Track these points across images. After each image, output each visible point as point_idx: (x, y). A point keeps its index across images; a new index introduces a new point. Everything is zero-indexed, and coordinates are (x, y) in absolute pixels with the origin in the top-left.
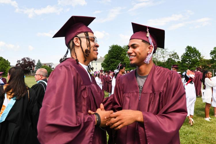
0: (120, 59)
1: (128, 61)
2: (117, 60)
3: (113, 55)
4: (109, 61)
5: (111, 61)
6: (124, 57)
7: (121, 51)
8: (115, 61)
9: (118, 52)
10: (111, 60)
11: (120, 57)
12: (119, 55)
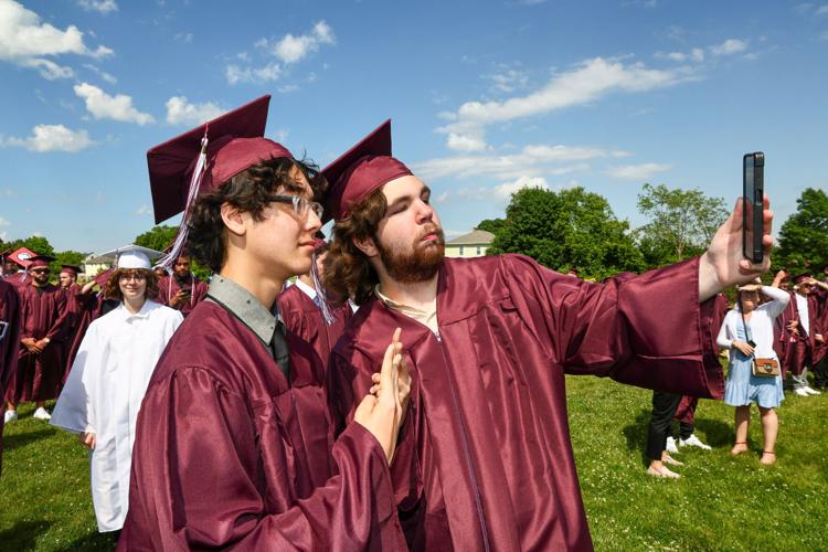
0: (550, 236)
1: (578, 242)
2: (541, 238)
3: (527, 223)
4: (515, 241)
5: (521, 244)
6: (564, 228)
7: (554, 208)
8: (535, 243)
9: (546, 213)
10: (521, 237)
11: (550, 229)
12: (548, 222)
